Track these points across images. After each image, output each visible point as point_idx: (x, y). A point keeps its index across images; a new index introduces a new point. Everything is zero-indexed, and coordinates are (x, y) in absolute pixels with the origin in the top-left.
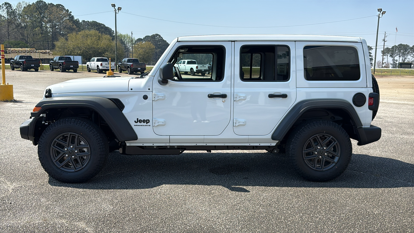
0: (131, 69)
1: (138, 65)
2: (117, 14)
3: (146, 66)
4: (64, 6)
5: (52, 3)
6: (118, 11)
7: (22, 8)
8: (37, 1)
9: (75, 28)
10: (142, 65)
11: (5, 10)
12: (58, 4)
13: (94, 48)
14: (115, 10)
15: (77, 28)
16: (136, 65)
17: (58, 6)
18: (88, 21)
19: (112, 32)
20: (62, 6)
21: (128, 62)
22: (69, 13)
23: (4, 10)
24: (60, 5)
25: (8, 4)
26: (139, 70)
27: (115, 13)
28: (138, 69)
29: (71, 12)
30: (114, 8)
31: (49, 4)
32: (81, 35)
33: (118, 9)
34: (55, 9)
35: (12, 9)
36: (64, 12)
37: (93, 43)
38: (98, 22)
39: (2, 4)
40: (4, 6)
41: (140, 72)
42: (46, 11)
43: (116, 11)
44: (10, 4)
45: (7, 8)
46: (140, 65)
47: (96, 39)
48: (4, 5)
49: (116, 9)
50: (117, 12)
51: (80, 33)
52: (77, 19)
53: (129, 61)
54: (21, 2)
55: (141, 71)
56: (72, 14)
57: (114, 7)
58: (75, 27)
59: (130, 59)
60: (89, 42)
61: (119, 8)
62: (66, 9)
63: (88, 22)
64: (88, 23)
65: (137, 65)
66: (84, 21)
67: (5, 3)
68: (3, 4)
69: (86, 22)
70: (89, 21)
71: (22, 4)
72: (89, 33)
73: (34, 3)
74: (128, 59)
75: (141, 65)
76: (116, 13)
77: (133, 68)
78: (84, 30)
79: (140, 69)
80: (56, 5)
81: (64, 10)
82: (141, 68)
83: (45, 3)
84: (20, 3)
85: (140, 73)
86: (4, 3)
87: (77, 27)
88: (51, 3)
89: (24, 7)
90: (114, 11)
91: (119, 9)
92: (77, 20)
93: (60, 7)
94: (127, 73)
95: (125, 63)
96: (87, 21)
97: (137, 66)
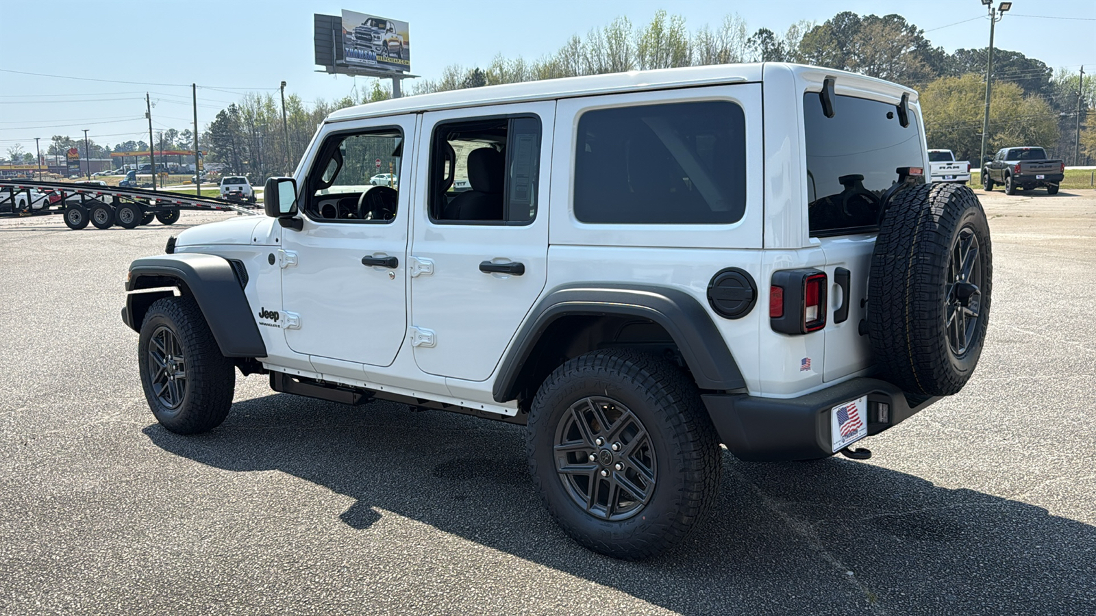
0: (1013, 178)
1: (1038, 165)
2: (996, 24)
3: (1066, 168)
4: (903, 19)
5: (873, 15)
6: (1001, 15)
7: (798, 36)
8: (836, 15)
9: (928, 74)
10: (1051, 166)
11: (759, 48)
12: (889, 16)
13: (964, 123)
14: (990, 14)
15: (935, 73)
16: (1031, 167)
17: (889, 19)
18: (972, 50)
19: (1047, 72)
20: (899, 17)
21: (1008, 159)
22: (916, 34)
23: (756, 48)
24: (895, 16)
25: (766, 31)
26: (1041, 180)
27: (990, 21)
28: (1037, 177)
29: (921, 32)
30: (989, 7)
31: (866, 19)
32: (933, 90)
33: (1000, 9)
34: (878, 28)
35: (773, 45)
36: (905, 33)
37: (964, 111)
38: (1002, 49)
39: (754, 34)
40: (757, 40)
41: (1046, 186)
42: (856, 37)
43: (994, 14)
44: (770, 32)
45: (762, 42)
46: (1044, 165)
47: (974, 97)
48: (757, 36)
49: (994, 9)
50: (996, 17)
51: (930, 85)
52: (939, 48)
53: (1012, 156)
54: (797, 24)
55: (1047, 183)
56: (925, 36)
57: (989, 4)
58: (928, 69)
59: (1016, 150)
60: (952, 107)
61: (1002, 4)
62: (910, 25)
63: (972, 53)
64: (972, 55)
65: (1035, 167)
66: (961, 51)
67: (760, 30)
68: (756, 34)
69: (969, 52)
70: (976, 50)
71: (799, 28)
72: (956, 84)
73: (829, 22)
74: (1010, 150)
75: (1046, 167)
76: (993, 20)
77: (1021, 176)
78: (943, 77)
79: (1043, 177)
80: (885, 17)
81: (904, 29)
82: (1045, 175)
83: (856, 16)
84: (794, 27)
85: (1046, 190)
86: (758, 32)
87: (934, 71)
88: (870, 16)
89: (805, 36)
90: (988, 17)
91: (1004, 7)
92: (940, 50)
93: (893, 22)
94: (1004, 191)
95: (1002, 162)
96: (970, 50)
97: (1033, 169)
